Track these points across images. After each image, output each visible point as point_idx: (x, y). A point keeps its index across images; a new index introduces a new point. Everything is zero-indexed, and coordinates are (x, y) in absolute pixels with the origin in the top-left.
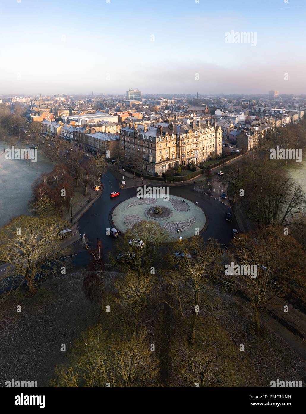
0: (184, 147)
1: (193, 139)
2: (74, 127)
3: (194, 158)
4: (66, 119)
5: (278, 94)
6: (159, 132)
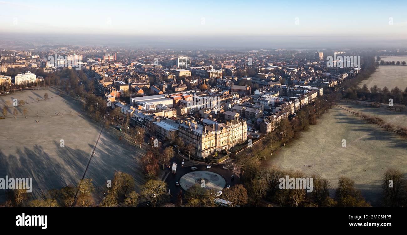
0: (220, 139)
1: (226, 133)
3: (226, 145)
4: (132, 101)
5: (323, 56)
6: (204, 130)
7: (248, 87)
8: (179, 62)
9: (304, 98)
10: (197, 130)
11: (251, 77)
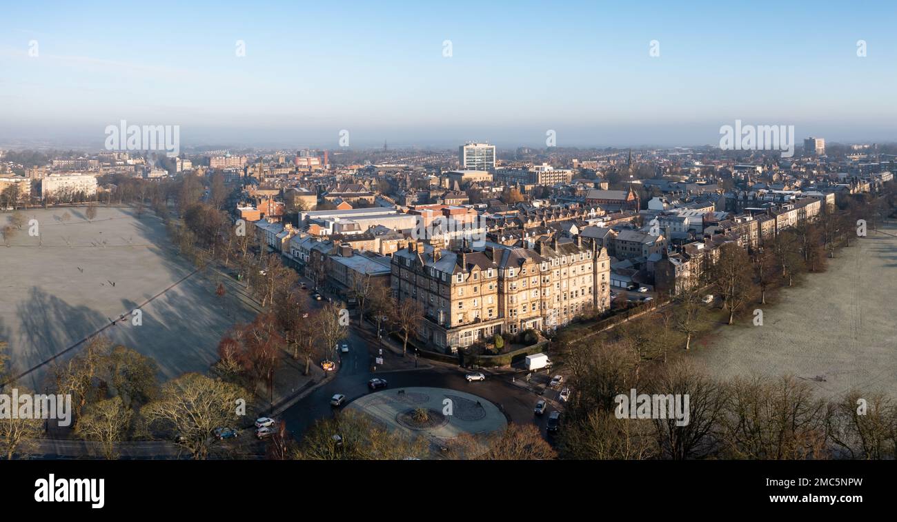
0: (514, 296)
1: (537, 277)
2: (313, 239)
3: (537, 317)
4: (303, 218)
5: (824, 147)
6: (460, 262)
7: (631, 193)
8: (468, 155)
9: (786, 210)
10: (440, 263)
11: (642, 179)
